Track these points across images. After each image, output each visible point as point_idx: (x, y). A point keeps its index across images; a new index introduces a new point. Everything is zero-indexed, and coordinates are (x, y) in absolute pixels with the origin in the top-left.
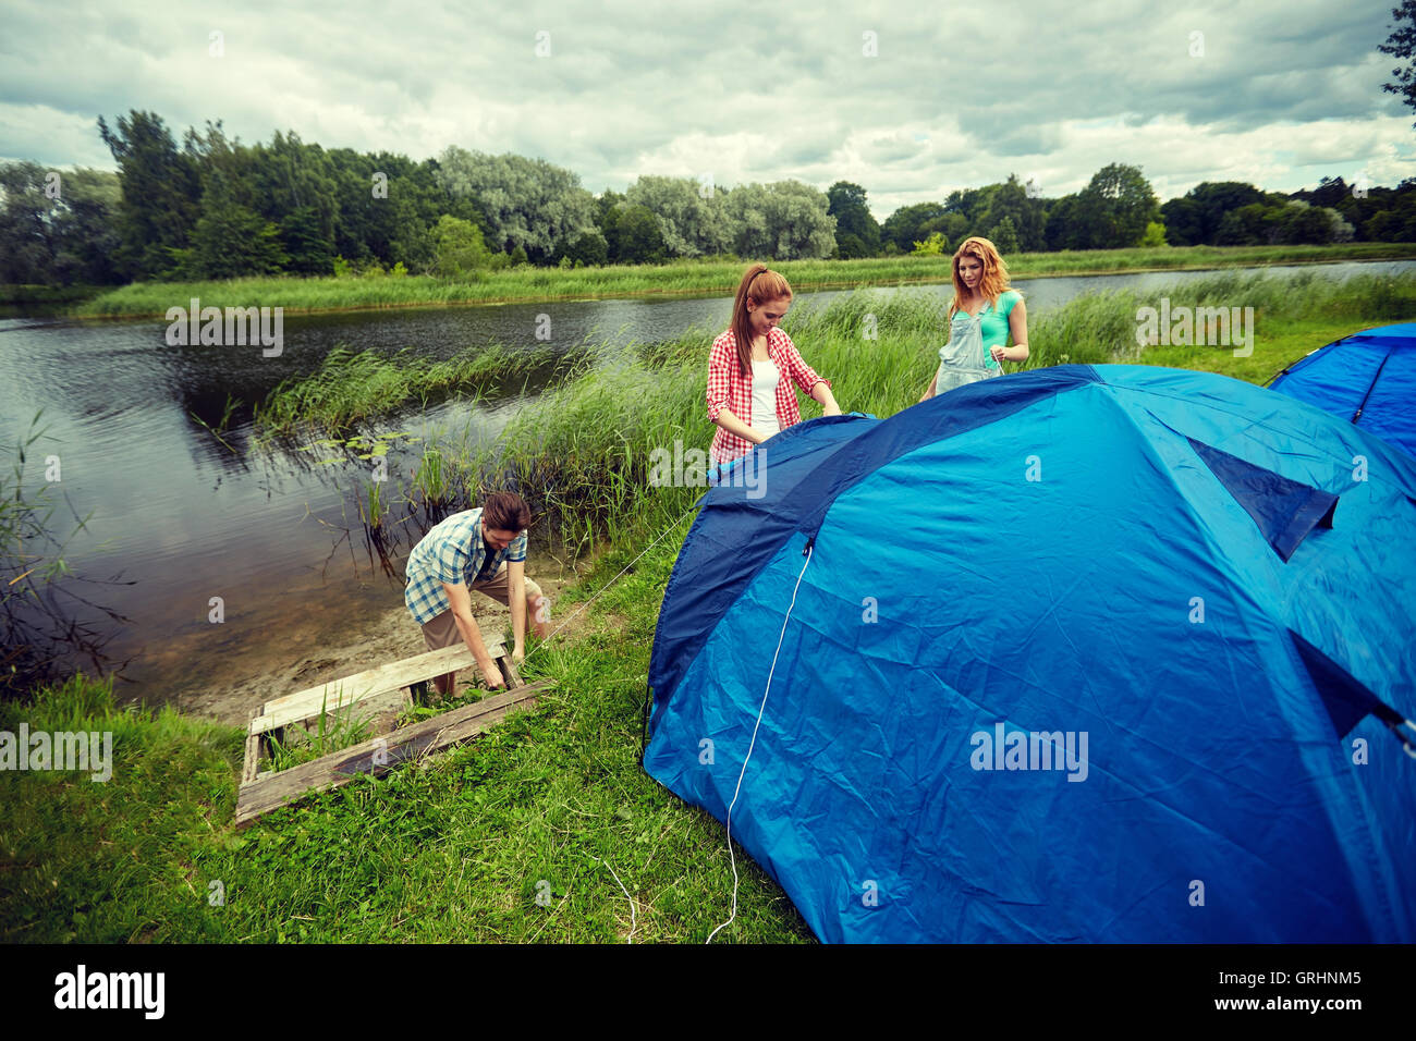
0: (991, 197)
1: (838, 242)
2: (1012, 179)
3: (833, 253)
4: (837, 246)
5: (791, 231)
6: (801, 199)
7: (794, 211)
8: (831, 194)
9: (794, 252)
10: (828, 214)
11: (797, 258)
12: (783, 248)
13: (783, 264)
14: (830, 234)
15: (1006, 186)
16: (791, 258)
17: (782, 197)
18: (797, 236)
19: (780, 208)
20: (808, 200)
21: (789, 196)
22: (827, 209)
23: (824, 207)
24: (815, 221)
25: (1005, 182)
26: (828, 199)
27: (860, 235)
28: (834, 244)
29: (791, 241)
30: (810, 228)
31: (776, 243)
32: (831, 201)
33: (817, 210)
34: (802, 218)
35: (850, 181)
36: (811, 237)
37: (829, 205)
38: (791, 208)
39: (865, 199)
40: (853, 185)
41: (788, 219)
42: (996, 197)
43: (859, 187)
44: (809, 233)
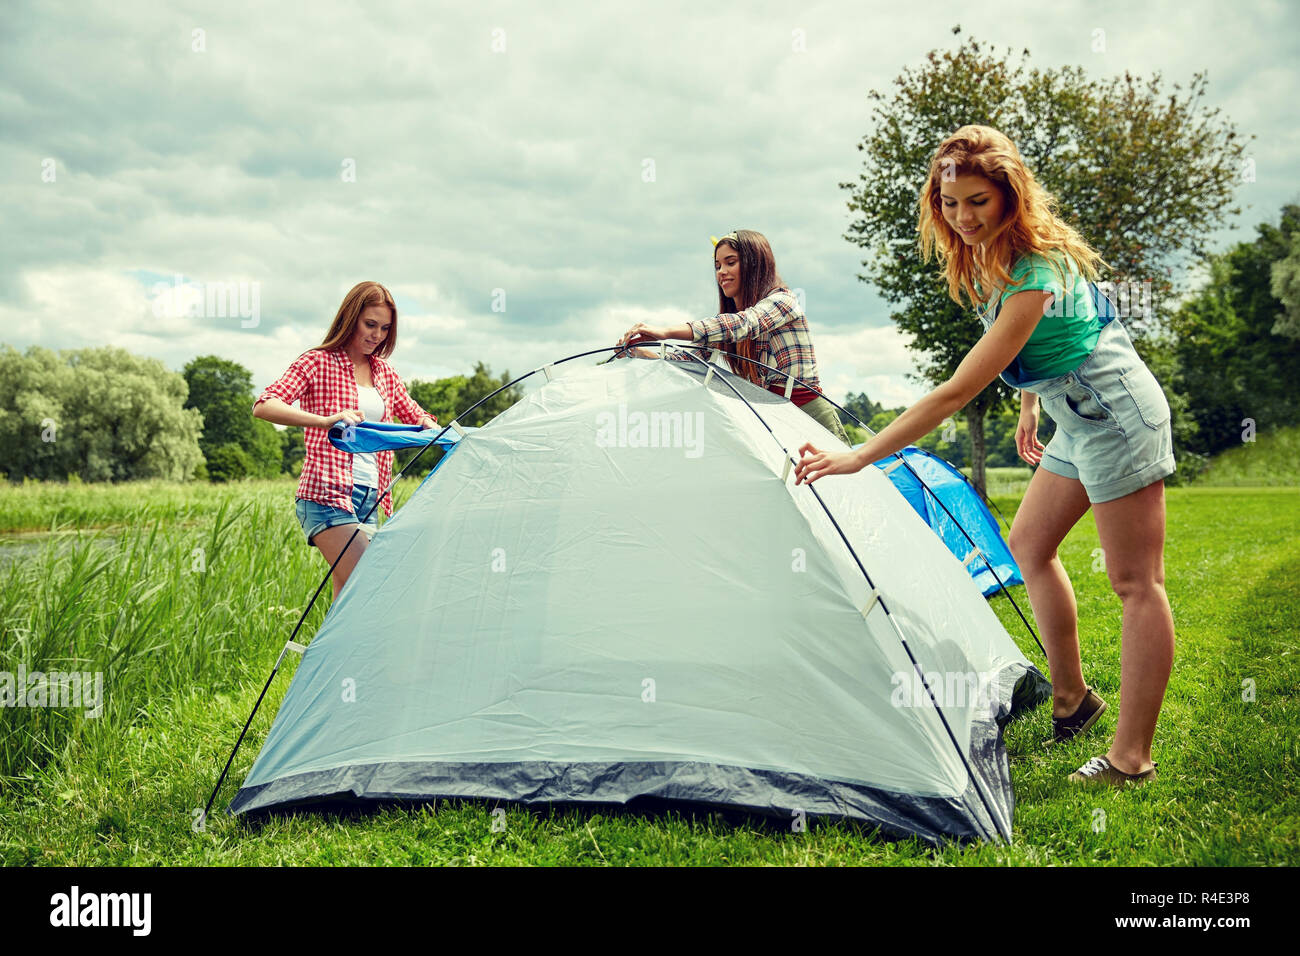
0: (453, 393)
1: (206, 454)
2: (480, 369)
3: (197, 474)
4: (204, 460)
5: (115, 431)
6: (132, 378)
7: (119, 398)
8: (189, 375)
9: (121, 471)
10: (187, 406)
11: (127, 478)
12: (96, 461)
13: (100, 490)
14: (191, 440)
15: (474, 379)
16: (115, 480)
17: (95, 375)
18: (127, 443)
19: (93, 391)
20: (149, 383)
21: (111, 371)
22: (183, 399)
23: (177, 394)
24: (161, 417)
25: (470, 373)
26: (184, 383)
27: (245, 446)
28: (199, 459)
29: (116, 450)
30: (154, 429)
31: (84, 451)
32: (190, 387)
33: (166, 399)
34: (137, 411)
35: (224, 357)
36: (155, 443)
37: (187, 391)
38: (114, 392)
39: (252, 387)
40: (228, 364)
41: (107, 411)
42: (461, 393)
43: (238, 368)
44: (150, 437)
